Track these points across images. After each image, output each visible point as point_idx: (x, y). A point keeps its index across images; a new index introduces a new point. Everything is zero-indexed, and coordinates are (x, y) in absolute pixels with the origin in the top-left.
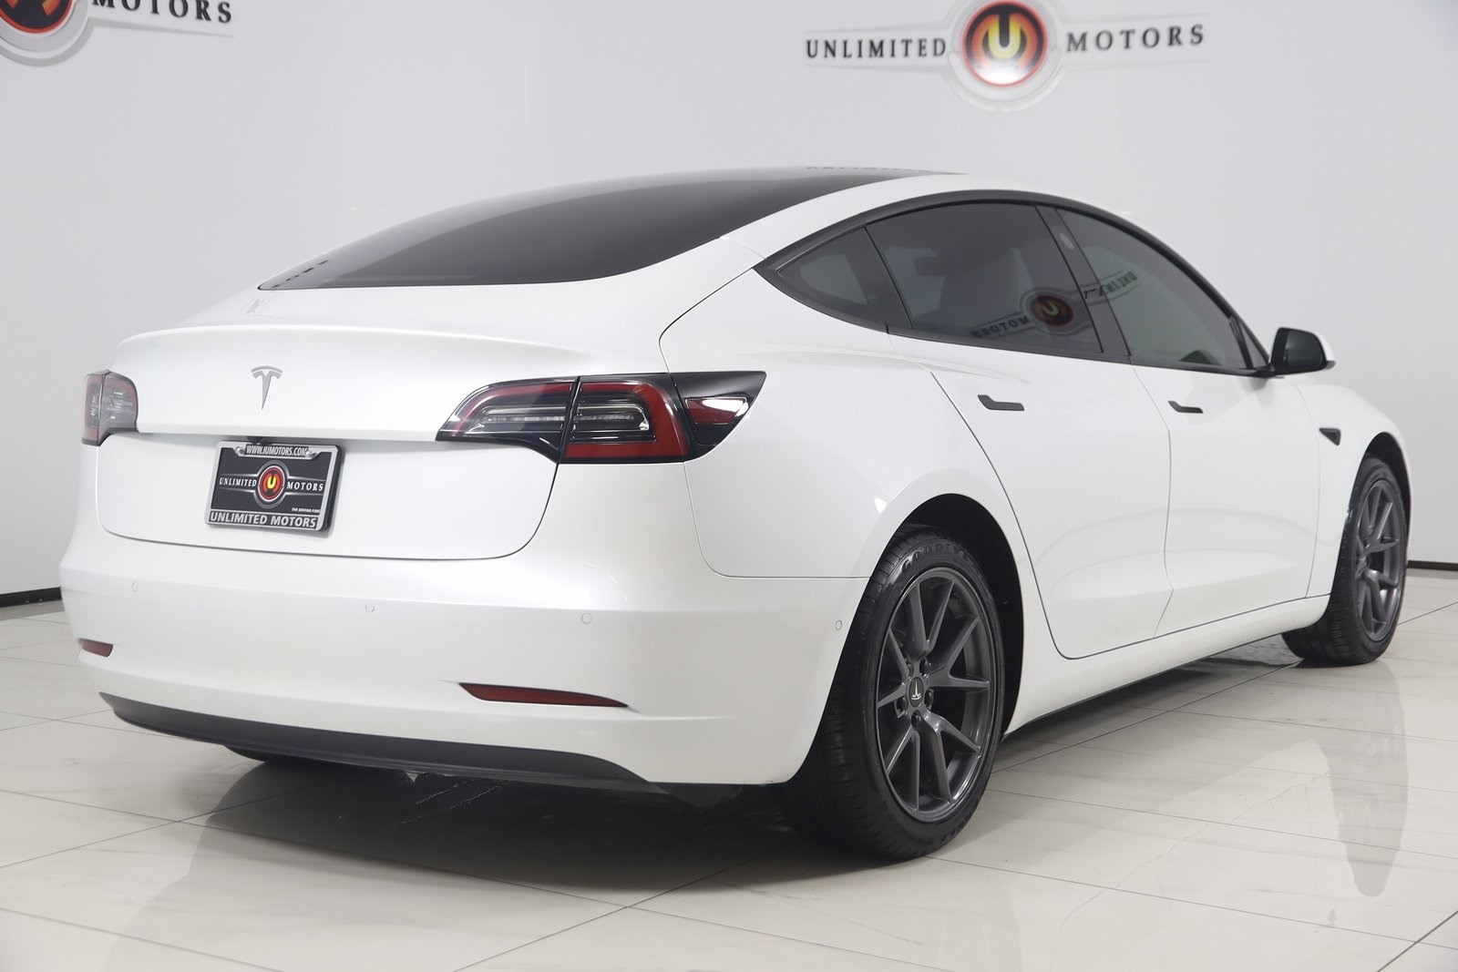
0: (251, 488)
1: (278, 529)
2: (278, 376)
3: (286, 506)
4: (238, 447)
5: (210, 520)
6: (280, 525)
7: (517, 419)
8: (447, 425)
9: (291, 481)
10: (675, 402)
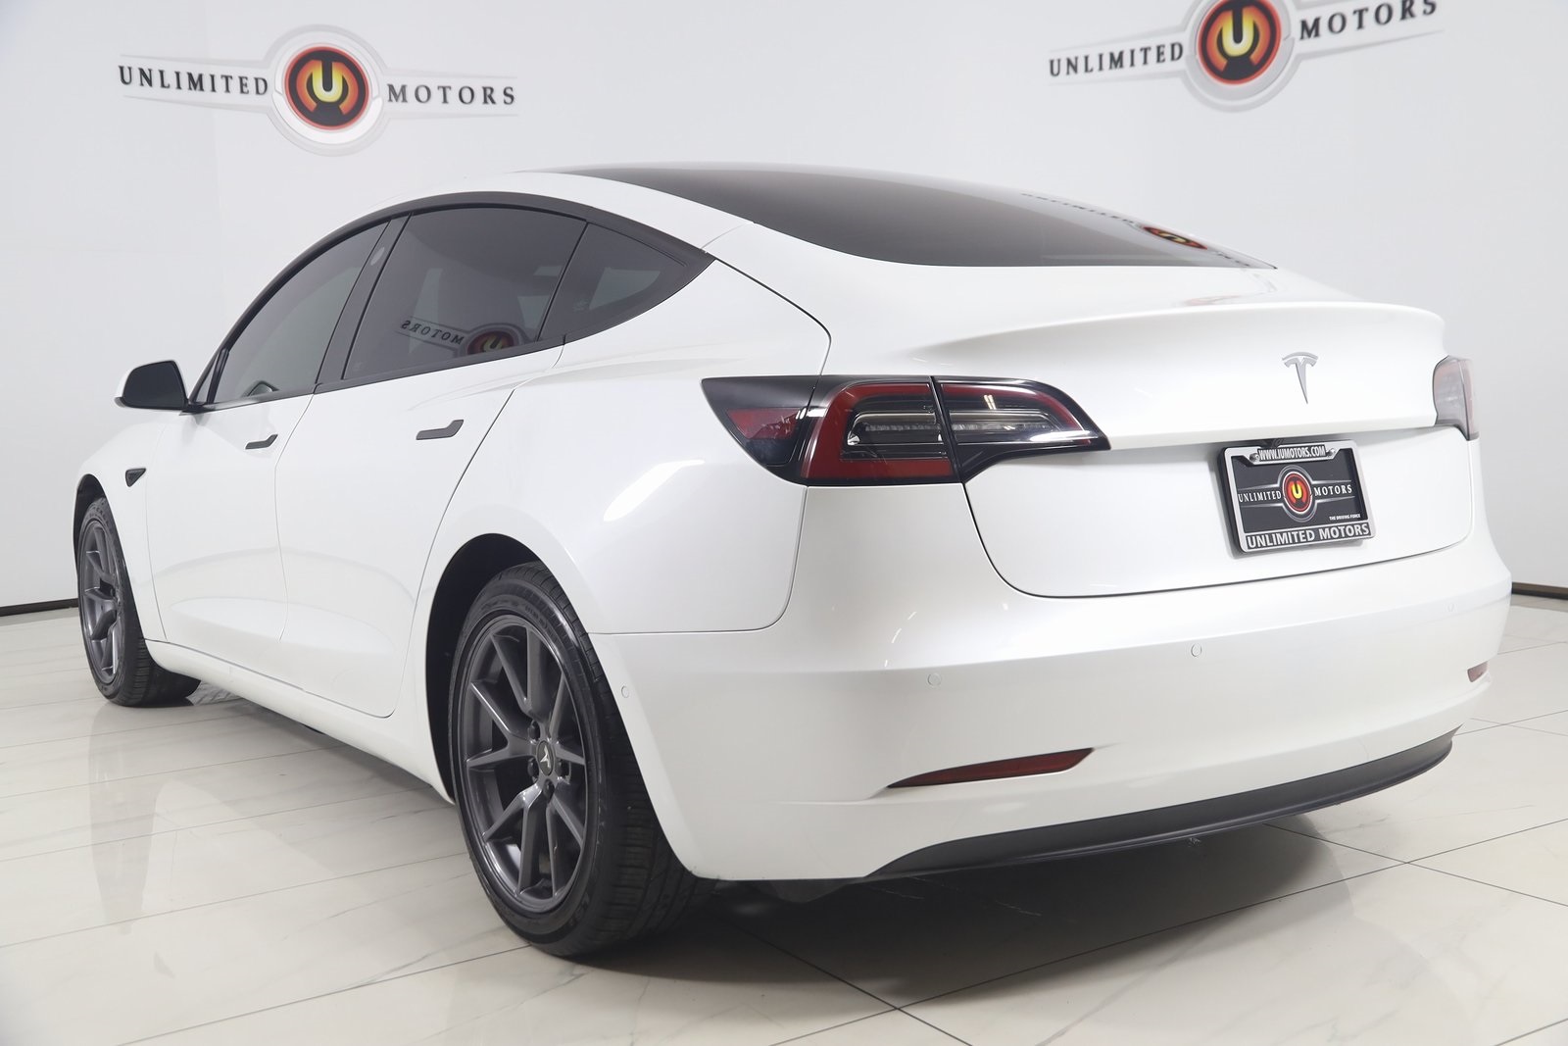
2: (1313, 363)
3: (1322, 516)
5: (1249, 548)
6: (1332, 538)
9: (1317, 486)
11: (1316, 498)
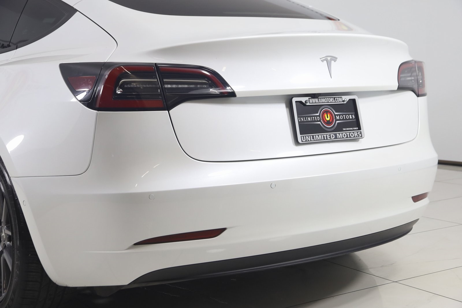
3: (339, 128)
5: (302, 141)
9: (337, 115)
11: (336, 120)
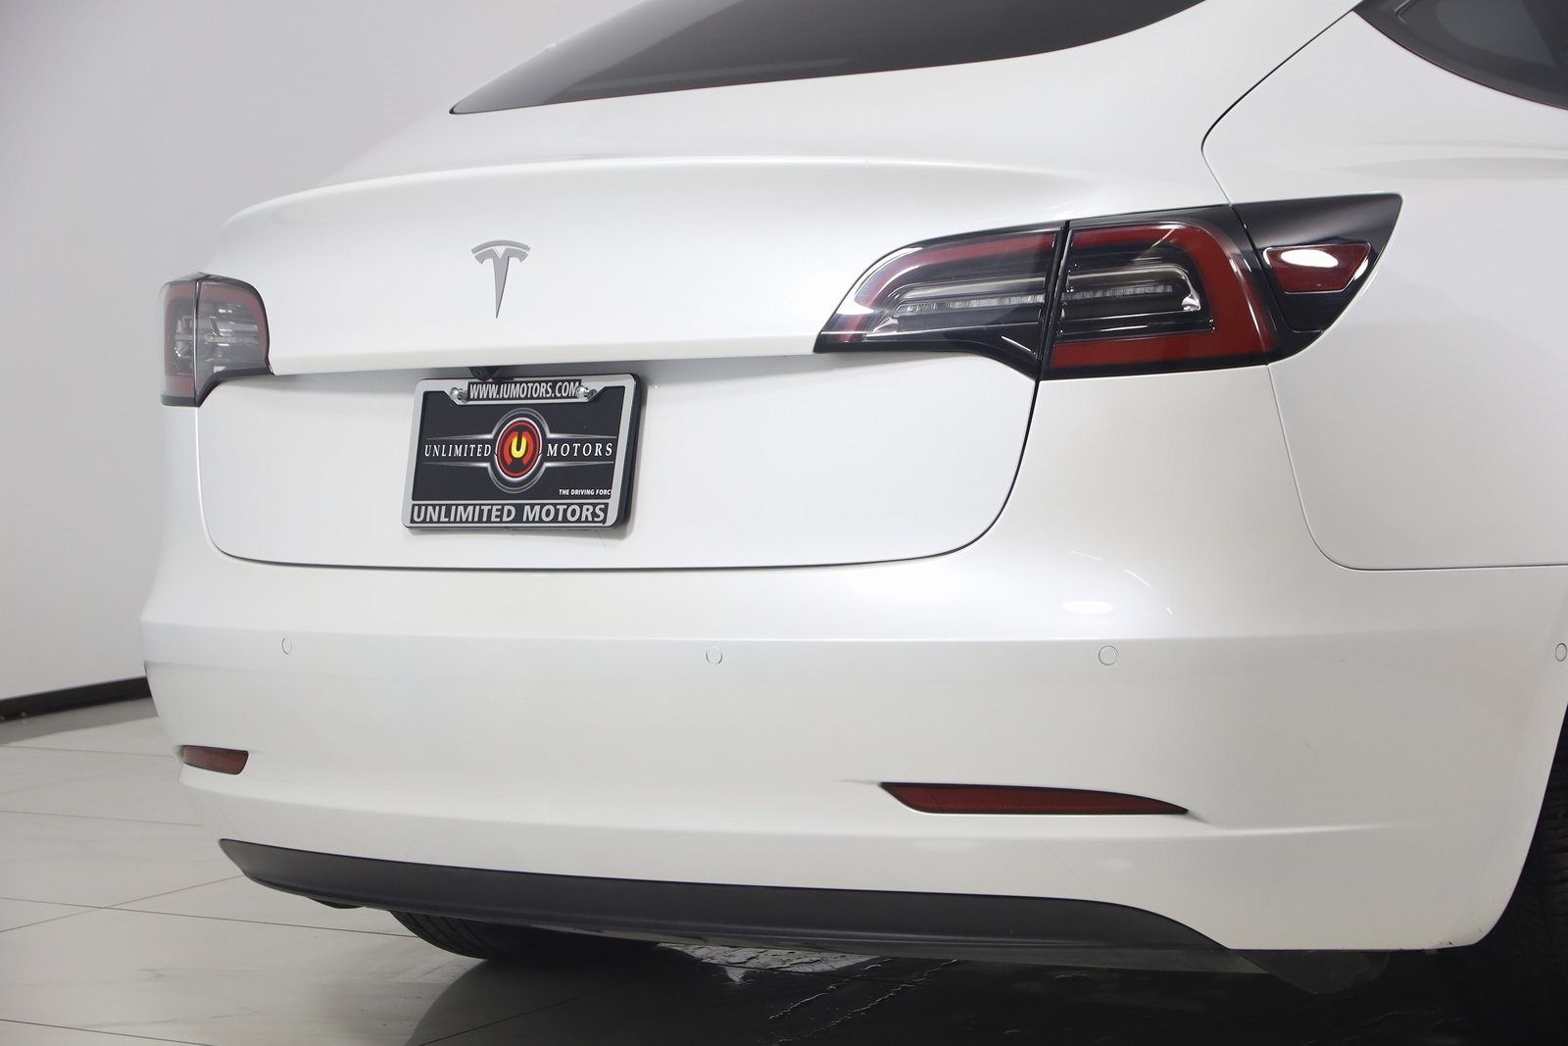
0: (483, 459)
1: (538, 528)
2: (522, 257)
3: (548, 487)
4: (454, 388)
5: (412, 521)
6: (541, 520)
7: (958, 305)
8: (834, 322)
9: (553, 442)
10: (1245, 254)
